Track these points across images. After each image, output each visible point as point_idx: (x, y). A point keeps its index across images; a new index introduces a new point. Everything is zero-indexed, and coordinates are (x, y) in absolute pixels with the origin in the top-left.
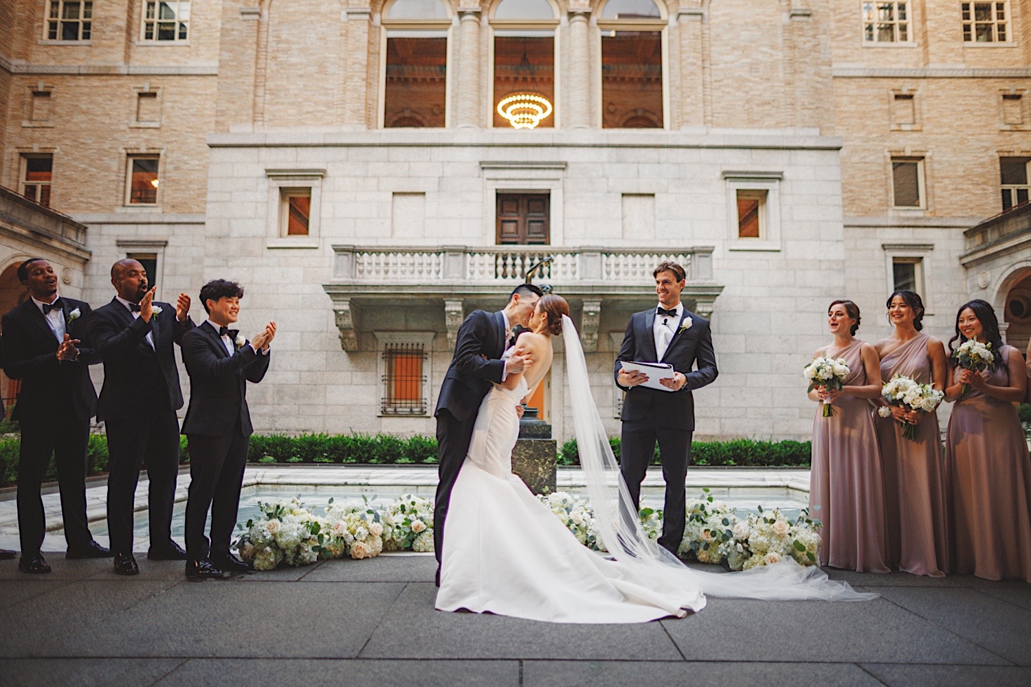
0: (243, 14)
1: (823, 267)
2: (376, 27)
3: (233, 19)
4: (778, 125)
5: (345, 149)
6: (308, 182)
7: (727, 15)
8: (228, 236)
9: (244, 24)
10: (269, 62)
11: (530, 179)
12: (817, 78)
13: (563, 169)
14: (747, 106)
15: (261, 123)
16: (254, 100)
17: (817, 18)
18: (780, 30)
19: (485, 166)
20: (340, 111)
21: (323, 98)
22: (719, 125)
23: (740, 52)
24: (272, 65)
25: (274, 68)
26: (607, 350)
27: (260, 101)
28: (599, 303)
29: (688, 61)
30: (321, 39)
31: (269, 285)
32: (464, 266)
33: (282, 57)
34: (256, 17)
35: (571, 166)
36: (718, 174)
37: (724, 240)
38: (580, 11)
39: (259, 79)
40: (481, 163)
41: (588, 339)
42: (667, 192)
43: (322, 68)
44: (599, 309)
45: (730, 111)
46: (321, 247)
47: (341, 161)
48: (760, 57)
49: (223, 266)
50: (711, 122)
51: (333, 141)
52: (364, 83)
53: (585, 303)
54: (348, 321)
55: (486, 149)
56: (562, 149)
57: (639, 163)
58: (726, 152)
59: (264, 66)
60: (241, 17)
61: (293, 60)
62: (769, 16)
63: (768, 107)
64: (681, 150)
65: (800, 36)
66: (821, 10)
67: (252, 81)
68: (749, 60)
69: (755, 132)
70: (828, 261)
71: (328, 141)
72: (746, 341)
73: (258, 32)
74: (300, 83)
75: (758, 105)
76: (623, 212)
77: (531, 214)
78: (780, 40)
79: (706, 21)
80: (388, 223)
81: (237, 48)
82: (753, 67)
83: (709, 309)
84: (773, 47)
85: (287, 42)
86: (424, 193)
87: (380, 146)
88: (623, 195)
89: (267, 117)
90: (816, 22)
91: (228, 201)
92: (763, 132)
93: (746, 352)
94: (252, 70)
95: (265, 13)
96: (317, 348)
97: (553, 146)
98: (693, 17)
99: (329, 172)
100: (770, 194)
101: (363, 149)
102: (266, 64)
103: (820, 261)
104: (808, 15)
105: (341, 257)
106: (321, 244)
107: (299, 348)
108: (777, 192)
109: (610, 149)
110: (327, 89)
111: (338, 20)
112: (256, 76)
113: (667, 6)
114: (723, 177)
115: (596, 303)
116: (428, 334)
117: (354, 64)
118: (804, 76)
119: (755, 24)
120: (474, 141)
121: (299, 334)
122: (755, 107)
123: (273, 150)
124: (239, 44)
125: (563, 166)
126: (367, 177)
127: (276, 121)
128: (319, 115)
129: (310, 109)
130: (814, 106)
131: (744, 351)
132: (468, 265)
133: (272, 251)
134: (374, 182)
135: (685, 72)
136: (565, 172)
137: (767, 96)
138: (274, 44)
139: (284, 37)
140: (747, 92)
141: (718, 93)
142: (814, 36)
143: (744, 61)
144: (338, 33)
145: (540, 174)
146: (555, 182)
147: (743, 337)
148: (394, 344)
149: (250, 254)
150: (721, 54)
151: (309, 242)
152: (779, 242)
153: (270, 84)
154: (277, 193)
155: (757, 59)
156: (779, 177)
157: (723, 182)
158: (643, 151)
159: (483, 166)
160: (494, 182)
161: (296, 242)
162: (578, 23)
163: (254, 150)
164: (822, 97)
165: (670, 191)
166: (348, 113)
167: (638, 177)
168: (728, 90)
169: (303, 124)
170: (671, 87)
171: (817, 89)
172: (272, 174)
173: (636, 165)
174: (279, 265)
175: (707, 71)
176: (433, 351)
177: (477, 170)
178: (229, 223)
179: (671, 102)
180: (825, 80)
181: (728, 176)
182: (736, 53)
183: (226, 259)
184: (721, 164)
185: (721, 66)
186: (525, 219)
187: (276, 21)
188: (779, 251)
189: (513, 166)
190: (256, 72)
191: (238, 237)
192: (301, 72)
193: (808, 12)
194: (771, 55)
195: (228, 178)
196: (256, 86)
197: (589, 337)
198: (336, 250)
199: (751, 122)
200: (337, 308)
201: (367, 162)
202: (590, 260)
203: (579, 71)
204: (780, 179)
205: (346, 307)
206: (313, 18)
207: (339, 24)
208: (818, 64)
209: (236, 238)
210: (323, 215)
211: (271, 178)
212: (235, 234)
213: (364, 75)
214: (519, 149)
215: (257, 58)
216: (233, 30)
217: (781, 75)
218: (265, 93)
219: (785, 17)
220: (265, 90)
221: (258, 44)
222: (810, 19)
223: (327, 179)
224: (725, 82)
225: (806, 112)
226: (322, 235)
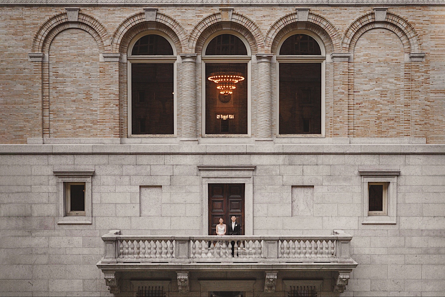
0: (31, 57)
1: (424, 234)
2: (124, 63)
3: (25, 61)
4: (398, 135)
5: (106, 156)
6: (83, 179)
7: (367, 55)
8: (30, 216)
9: (33, 64)
10: (51, 90)
11: (231, 178)
12: (426, 103)
13: (253, 170)
14: (378, 122)
15: (48, 135)
16: (42, 119)
17: (428, 58)
18: (403, 66)
19: (201, 168)
20: (102, 127)
21: (90, 117)
22: (358, 136)
23: (375, 83)
24: (53, 93)
25: (55, 95)
26: (281, 290)
27: (46, 119)
28: (276, 274)
29: (339, 91)
30: (86, 74)
31: (60, 248)
32: (189, 249)
33: (60, 87)
34: (40, 59)
35: (258, 168)
36: (356, 172)
37: (359, 217)
38: (265, 56)
39: (45, 104)
40: (198, 167)
41: (269, 290)
42: (322, 185)
43: (88, 95)
44: (276, 277)
45: (366, 125)
46: (93, 223)
47: (104, 164)
48: (388, 86)
49: (29, 236)
50: (353, 133)
51: (98, 151)
52: (117, 108)
53: (267, 274)
54: (115, 284)
55: (202, 156)
56: (252, 156)
57: (303, 165)
58: (362, 157)
59: (48, 94)
60: (30, 60)
61: (68, 89)
62: (396, 56)
63: (392, 122)
64: (332, 156)
65: (416, 72)
66: (431, 53)
67: (41, 106)
68: (381, 88)
69: (383, 140)
70: (428, 230)
71: (95, 151)
72: (371, 283)
73: (42, 69)
74: (74, 106)
75: (385, 121)
76: (292, 197)
77: (231, 196)
78: (402, 74)
79: (352, 61)
80: (137, 207)
81: (28, 81)
82: (383, 94)
83: (347, 277)
84: (397, 79)
85: (63, 76)
86: (161, 186)
87: (130, 154)
88: (292, 186)
89: (52, 130)
90: (428, 62)
91: (28, 192)
92: (388, 140)
93: (371, 291)
94: (40, 99)
95: (47, 55)
96: (94, 290)
97: (247, 154)
98: (343, 59)
99: (97, 172)
100: (391, 185)
101: (118, 156)
102: (49, 92)
103: (422, 230)
104: (423, 57)
105: (108, 245)
106: (94, 221)
107: (82, 290)
108: (395, 184)
109: (285, 156)
110: (92, 111)
111: (98, 60)
112: (43, 102)
113: (325, 47)
114: (360, 174)
115: (274, 274)
116: (166, 281)
117: (110, 94)
118: (418, 101)
119: (385, 62)
120: (193, 151)
121: (81, 281)
122: (383, 122)
123: (58, 156)
124: (30, 79)
125: (254, 168)
126: (122, 175)
127: (58, 133)
128: (88, 129)
129: (82, 125)
130: (423, 123)
131: (369, 290)
132: (191, 249)
133: (61, 226)
134: (127, 179)
135: (337, 99)
136: (254, 172)
137: (392, 114)
138: (54, 78)
139: (60, 72)
140: (378, 112)
141: (358, 112)
142: (426, 72)
143: (376, 89)
144: (98, 70)
145: (238, 173)
146: (247, 179)
147: (370, 280)
148: (144, 287)
149: (46, 228)
150: (361, 84)
151: (85, 220)
152: (395, 218)
153: (53, 107)
154: (61, 187)
155: (386, 88)
156: (397, 174)
157: (360, 177)
158: (306, 157)
159: (199, 169)
160: (207, 179)
161: (77, 220)
162: (263, 64)
163: (45, 157)
164: (429, 116)
165: (324, 184)
166: (108, 130)
167: (303, 175)
168: (365, 110)
169: (77, 136)
170: (326, 106)
171: (426, 110)
172: (58, 174)
173: (302, 166)
174: (66, 236)
175: (351, 97)
176: (169, 291)
177: (196, 171)
178: (31, 207)
179: (326, 117)
180: (432, 104)
181: (363, 174)
182: (371, 83)
183: (30, 232)
184: (359, 165)
185: (361, 93)
186: (228, 199)
187: (54, 61)
188: (395, 224)
189: (219, 169)
190: (43, 99)
191: (37, 217)
192: (74, 98)
193: (422, 55)
194: (396, 84)
195: (28, 176)
196: (43, 109)
197: (270, 289)
198: (104, 241)
199: (380, 133)
200: (107, 277)
201: (122, 165)
202: (271, 245)
203: (264, 99)
204: (397, 176)
205: (113, 277)
206: (80, 58)
207: (98, 63)
208: (427, 92)
209: (36, 217)
210: (94, 202)
211: (57, 177)
212: (36, 215)
213: (117, 102)
214: (224, 156)
215: (43, 89)
216: (24, 69)
217: (402, 99)
218: (50, 114)
219: (406, 58)
220: (49, 111)
221: (42, 78)
222: (424, 60)
223: (96, 177)
224: (364, 104)
225: (417, 127)
226: (94, 215)
